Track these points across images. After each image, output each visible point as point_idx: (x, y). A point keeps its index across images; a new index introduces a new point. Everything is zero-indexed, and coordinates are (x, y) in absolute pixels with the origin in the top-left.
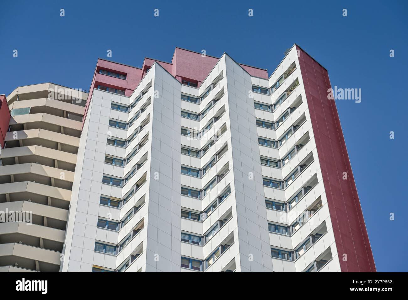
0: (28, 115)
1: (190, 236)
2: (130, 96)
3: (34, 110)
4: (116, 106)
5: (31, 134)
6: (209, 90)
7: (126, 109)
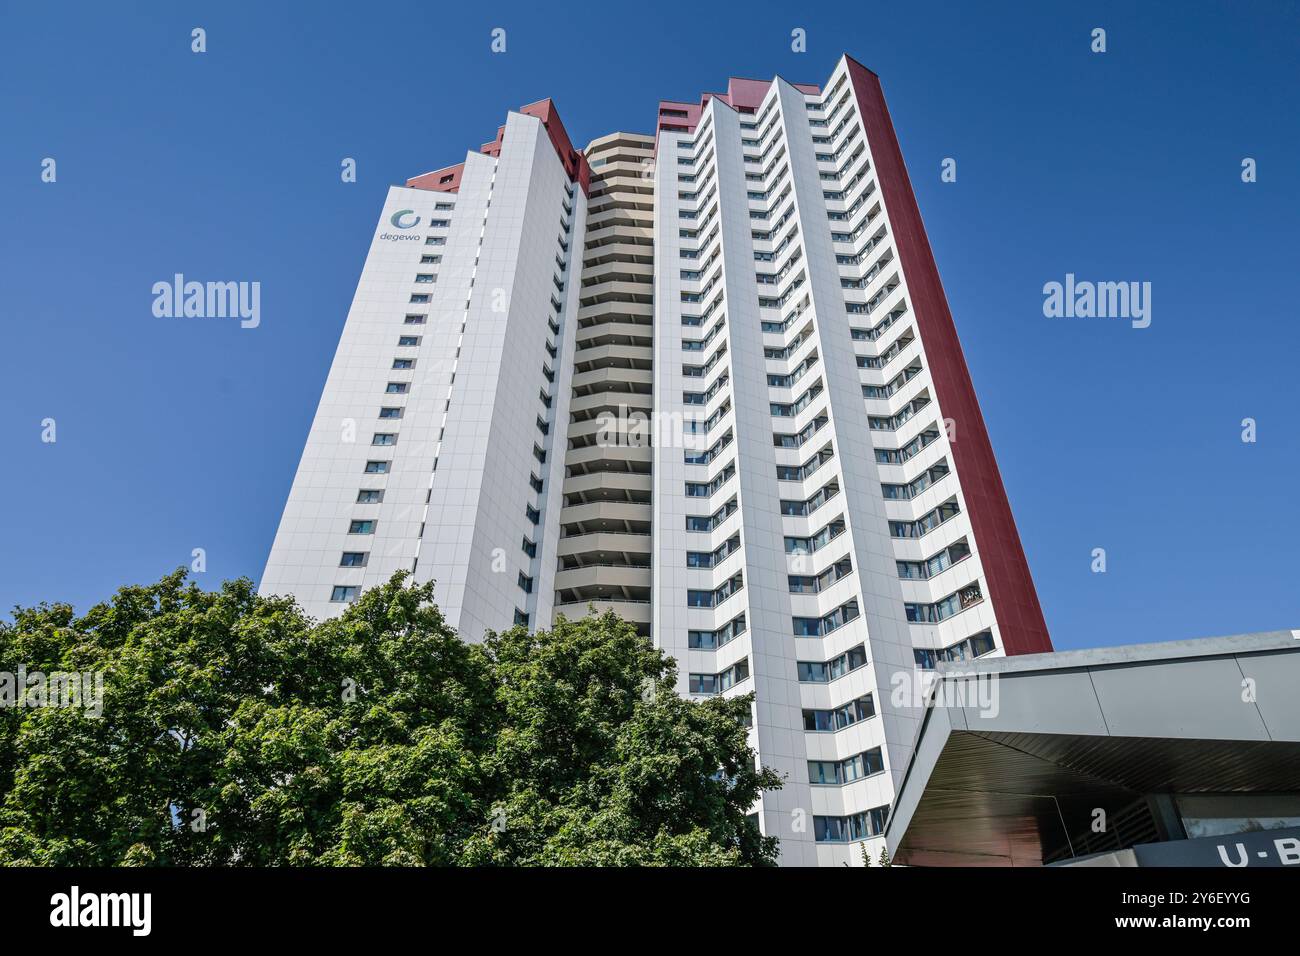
0: (605, 166)
1: (762, 254)
2: (693, 133)
3: (610, 160)
4: (681, 145)
5: (610, 182)
6: (765, 115)
7: (691, 145)
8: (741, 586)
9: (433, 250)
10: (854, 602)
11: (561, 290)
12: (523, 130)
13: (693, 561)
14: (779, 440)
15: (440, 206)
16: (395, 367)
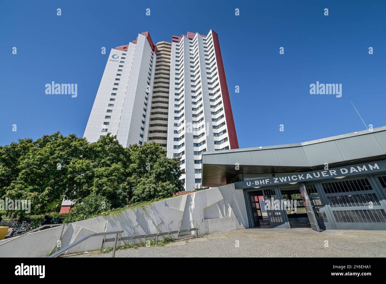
0: (160, 49)
1: (192, 71)
2: (179, 43)
3: (162, 47)
4: (177, 45)
6: (194, 41)
7: (179, 46)
8: (184, 137)
9: (122, 64)
10: (205, 140)
11: (150, 75)
12: (142, 38)
13: (175, 132)
14: (193, 109)
15: (123, 54)
16: (113, 90)
